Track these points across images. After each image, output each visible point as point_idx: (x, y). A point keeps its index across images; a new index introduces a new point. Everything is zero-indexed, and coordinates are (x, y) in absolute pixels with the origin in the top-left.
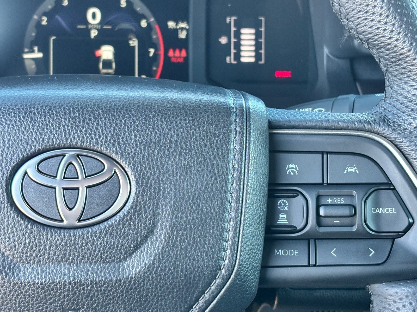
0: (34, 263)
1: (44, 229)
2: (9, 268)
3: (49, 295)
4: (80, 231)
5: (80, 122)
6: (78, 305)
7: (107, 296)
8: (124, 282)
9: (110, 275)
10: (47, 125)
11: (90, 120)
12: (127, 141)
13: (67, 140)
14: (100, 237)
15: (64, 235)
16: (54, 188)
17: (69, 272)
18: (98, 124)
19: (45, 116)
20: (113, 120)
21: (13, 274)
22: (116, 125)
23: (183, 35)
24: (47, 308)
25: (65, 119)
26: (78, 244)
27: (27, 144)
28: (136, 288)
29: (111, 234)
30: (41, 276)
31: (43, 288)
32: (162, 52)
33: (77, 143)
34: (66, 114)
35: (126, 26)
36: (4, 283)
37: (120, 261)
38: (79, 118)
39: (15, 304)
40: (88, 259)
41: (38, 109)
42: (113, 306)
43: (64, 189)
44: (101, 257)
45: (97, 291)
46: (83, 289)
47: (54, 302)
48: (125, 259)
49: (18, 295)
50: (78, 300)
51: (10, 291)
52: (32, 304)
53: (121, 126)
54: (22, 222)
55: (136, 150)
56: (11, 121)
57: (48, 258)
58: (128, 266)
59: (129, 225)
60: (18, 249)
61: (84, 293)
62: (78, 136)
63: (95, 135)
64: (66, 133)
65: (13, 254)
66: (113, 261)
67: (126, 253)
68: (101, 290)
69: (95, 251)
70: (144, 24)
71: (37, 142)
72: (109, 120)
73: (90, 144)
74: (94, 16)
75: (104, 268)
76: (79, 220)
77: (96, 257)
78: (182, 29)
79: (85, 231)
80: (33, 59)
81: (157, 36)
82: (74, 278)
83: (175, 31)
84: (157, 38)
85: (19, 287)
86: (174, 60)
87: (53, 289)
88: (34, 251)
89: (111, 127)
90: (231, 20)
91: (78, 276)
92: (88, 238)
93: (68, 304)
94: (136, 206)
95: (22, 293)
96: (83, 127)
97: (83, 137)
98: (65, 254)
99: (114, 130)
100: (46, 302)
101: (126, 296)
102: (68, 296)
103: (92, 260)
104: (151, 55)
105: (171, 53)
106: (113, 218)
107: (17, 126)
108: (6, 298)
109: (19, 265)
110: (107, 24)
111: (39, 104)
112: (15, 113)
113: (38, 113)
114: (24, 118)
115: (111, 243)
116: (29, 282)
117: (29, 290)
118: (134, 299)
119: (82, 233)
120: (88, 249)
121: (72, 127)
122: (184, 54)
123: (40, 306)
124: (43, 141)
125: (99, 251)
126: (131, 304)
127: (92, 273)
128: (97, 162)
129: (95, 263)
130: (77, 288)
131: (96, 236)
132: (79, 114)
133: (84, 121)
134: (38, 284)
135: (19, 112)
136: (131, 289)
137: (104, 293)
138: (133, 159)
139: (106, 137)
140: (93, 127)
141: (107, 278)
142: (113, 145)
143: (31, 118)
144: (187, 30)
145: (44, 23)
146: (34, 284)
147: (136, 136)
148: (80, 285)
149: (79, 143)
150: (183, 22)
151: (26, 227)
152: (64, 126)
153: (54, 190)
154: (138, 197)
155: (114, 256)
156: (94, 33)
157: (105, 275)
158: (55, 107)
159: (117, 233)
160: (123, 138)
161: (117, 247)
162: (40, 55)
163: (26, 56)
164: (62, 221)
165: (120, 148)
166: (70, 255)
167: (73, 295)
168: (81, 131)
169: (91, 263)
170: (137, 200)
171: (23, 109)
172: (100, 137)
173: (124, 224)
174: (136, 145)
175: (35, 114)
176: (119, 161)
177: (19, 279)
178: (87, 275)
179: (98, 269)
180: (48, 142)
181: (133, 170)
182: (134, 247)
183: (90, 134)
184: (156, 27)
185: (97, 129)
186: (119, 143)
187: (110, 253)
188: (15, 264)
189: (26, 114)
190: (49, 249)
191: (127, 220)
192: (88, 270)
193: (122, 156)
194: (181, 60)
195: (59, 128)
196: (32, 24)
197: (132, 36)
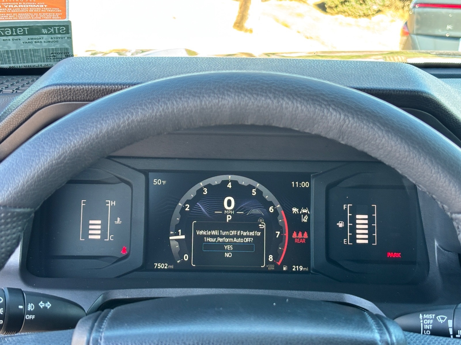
23: (305, 220)
32: (287, 234)
35: (256, 211)
70: (271, 210)
74: (229, 204)
78: (304, 214)
80: (176, 240)
81: (282, 220)
83: (299, 216)
84: (283, 222)
86: (297, 241)
90: (347, 207)
104: (277, 236)
105: (294, 235)
110: (239, 210)
122: (306, 236)
144: (309, 216)
145: (187, 209)
150: (305, 208)
156: (229, 218)
162: (183, 237)
163: (171, 238)
184: (282, 213)
194: (304, 241)
196: (177, 210)
197: (261, 220)
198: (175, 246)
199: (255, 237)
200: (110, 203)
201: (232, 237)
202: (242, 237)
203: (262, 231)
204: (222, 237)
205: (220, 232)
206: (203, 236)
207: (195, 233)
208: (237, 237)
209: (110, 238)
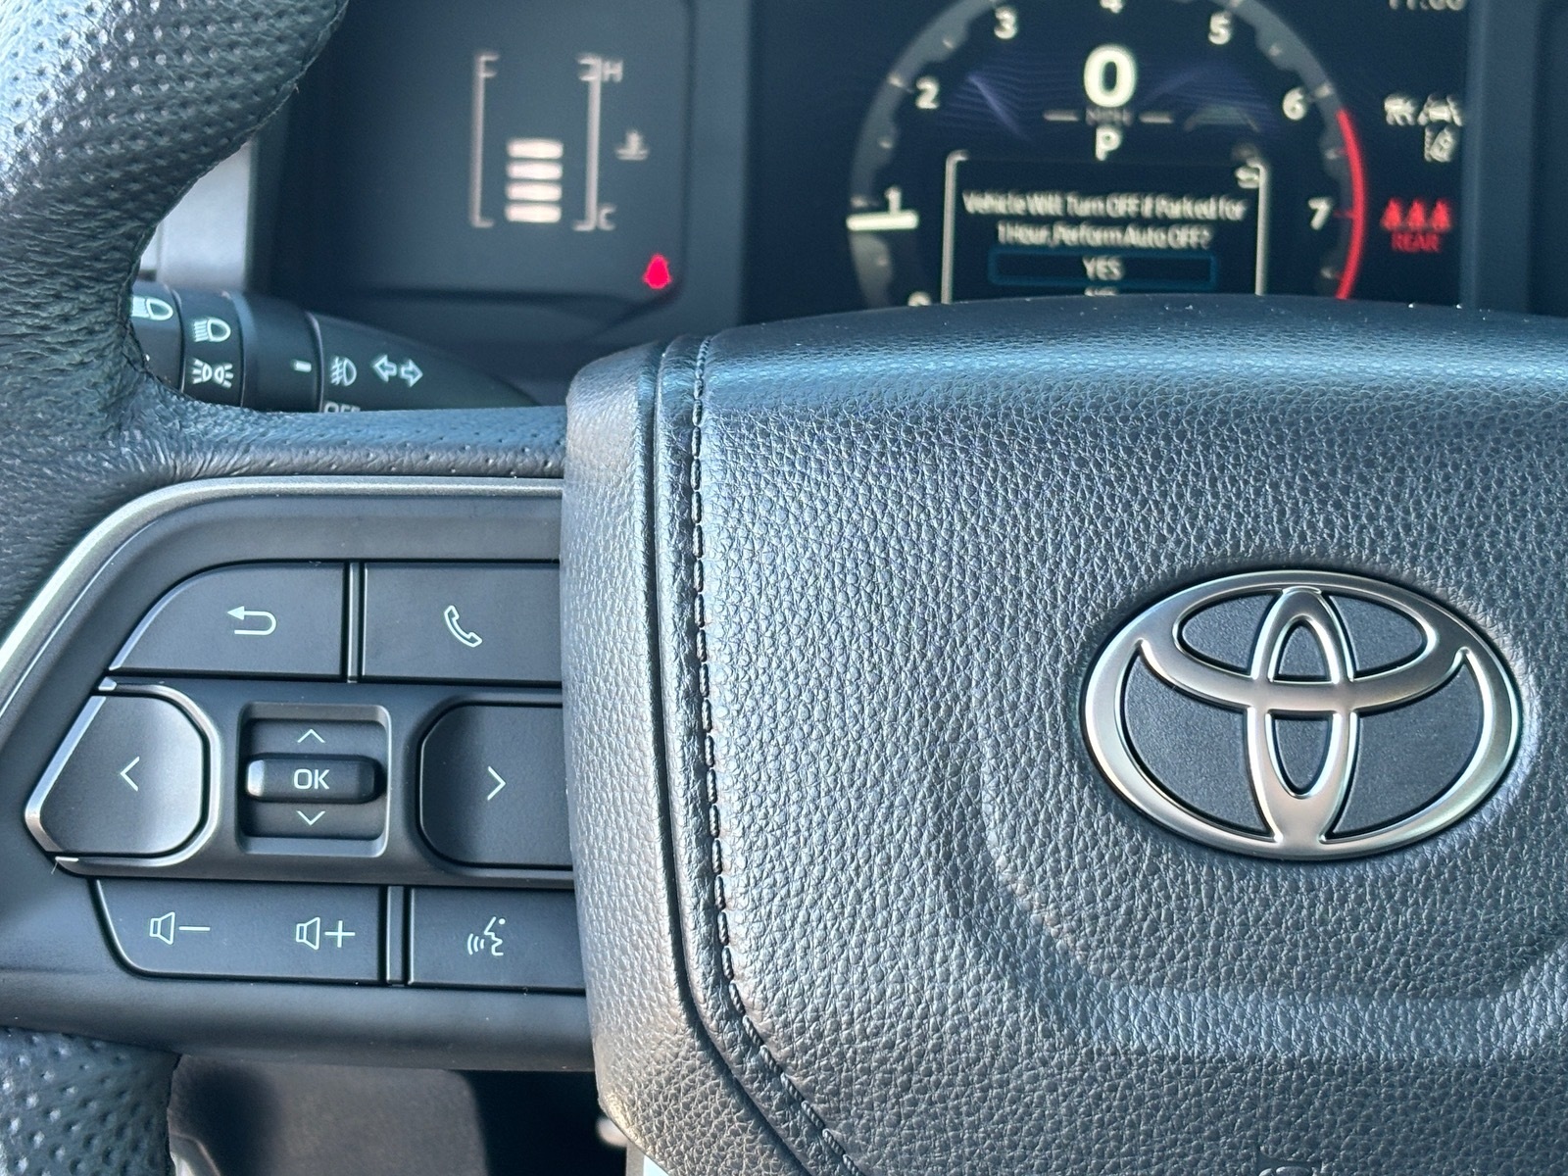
0: (1159, 983)
1: (1199, 863)
2: (1071, 997)
3: (1214, 1102)
4: (1333, 874)
5: (1333, 472)
6: (1314, 1144)
7: (1426, 1120)
8: (1493, 1073)
9: (1439, 1044)
10: (1213, 481)
11: (1370, 464)
12: (1509, 544)
13: (1286, 534)
14: (1404, 901)
15: (1275, 887)
16: (1241, 711)
17: (1289, 1024)
18: (1400, 482)
19: (1207, 447)
20: (1456, 468)
21: (1085, 1021)
22: (1469, 485)
23: (1440, 149)
24: (1199, 1149)
25: (1280, 459)
26: (1323, 922)
27: (1142, 546)
28: (1532, 1097)
29: (1445, 891)
30: (1188, 1033)
31: (1192, 1076)
32: (1358, 214)
33: (1323, 549)
34: (1280, 439)
35: (1227, 113)
36: (1053, 1049)
37: (1478, 994)
38: (1331, 457)
39: (1086, 1128)
40: (1359, 980)
41: (1177, 422)
42: (1443, 1158)
43: (1277, 715)
44: (1406, 975)
45: (1390, 1098)
46: (1339, 1088)
47: (1229, 1130)
48: (1495, 988)
49: (1098, 1097)
50: (1319, 1126)
51: (1073, 1081)
52: (1149, 1134)
53: (1487, 488)
54: (1122, 830)
55: (1541, 581)
56: (1082, 463)
57: (1213, 967)
58: (1507, 1013)
59: (1516, 859)
60: (1108, 926)
61: (1340, 1104)
62: (1329, 522)
63: (1390, 520)
64: (1282, 513)
65: (1086, 948)
66: (1449, 992)
67: (1498, 965)
68: (1404, 1097)
69: (1384, 951)
70: (1294, 106)
71: (1178, 542)
72: (1443, 465)
73: (1373, 552)
74: (1110, 77)
75: (1419, 1013)
76: (1330, 835)
77: (1388, 972)
78: (1439, 126)
79: (1350, 873)
80: (883, 234)
81: (1343, 150)
82: (1307, 1045)
83: (1413, 135)
84: (1345, 160)
85: (1106, 1068)
86: (1402, 243)
87: (1227, 1083)
88: (1162, 940)
89: (1448, 491)
91: (1321, 1040)
92: (1360, 901)
93: (1277, 1142)
94: (1542, 788)
95: (1113, 1089)
96: (1345, 490)
97: (1346, 527)
98: (1274, 957)
99: (1461, 505)
100: (1199, 1130)
101: (1495, 1123)
102: (1281, 1109)
103: (1374, 982)
104: (1317, 222)
105: (1393, 217)
106: (1456, 833)
107: (1107, 482)
108: (1056, 1103)
109: (1105, 988)
110: (1155, 107)
111: (1180, 403)
112: (1095, 435)
113: (1182, 436)
114: (1129, 451)
115: (1445, 922)
116: (1142, 1051)
117: (1141, 1079)
118: (1522, 1137)
119: (1341, 882)
120: (1361, 942)
121: (1305, 491)
122: (1442, 218)
123: (1174, 1143)
124: (1200, 538)
125: (1401, 953)
126: (1510, 1156)
127: (1372, 1032)
128: (1395, 622)
129: (1385, 994)
130: (1316, 1084)
131: (1390, 897)
132: (1331, 443)
133: (1347, 470)
134: (1174, 1059)
135: (1112, 432)
136: (1516, 1098)
137: (1416, 1108)
138: (1532, 613)
139: (1432, 529)
140: (1381, 491)
141: (1426, 1053)
142: (1459, 560)
143: (1157, 455)
144: (1458, 132)
145: (927, 102)
146: (1160, 1059)
147: (1541, 528)
148: (1330, 1073)
149: (1332, 551)
150: (1441, 99)
151: (1137, 850)
152: (1275, 486)
153: (1237, 718)
154: (1549, 756)
155: (1456, 974)
156: (1107, 142)
157: (1420, 1039)
158: (1238, 414)
159: (1469, 888)
160: (1494, 534)
161: (1468, 939)
162: (908, 221)
163: (856, 223)
164: (1267, 832)
165: (1485, 574)
166: (1292, 961)
167: (1302, 1109)
168: (1338, 505)
169: (1369, 996)
170: (1547, 769)
171: (1125, 420)
172: (1408, 528)
173: (1496, 857)
174: (1545, 561)
175: (1168, 439)
176: (1479, 619)
177: (1106, 1038)
178: (1354, 1036)
179: (1394, 1019)
180: (1218, 543)
181: (1529, 655)
182: (1531, 943)
183: (1371, 518)
184: (1342, 122)
185: (1397, 497)
186: (1478, 554)
187: (1442, 963)
188: (1089, 984)
189: (1135, 437)
190: (1219, 933)
191: (1506, 844)
192: (1357, 1021)
193: (1491, 602)
194: (1432, 244)
195: (1258, 492)
196: (883, 108)
197: (1245, 153)
198: (873, 261)
199: (1219, 225)
200: (599, 72)
201: (1123, 223)
202: (1164, 223)
203: (1251, 197)
204: (1074, 221)
205: (1065, 203)
206: (992, 220)
207: (960, 204)
208: (1141, 222)
209: (596, 217)
